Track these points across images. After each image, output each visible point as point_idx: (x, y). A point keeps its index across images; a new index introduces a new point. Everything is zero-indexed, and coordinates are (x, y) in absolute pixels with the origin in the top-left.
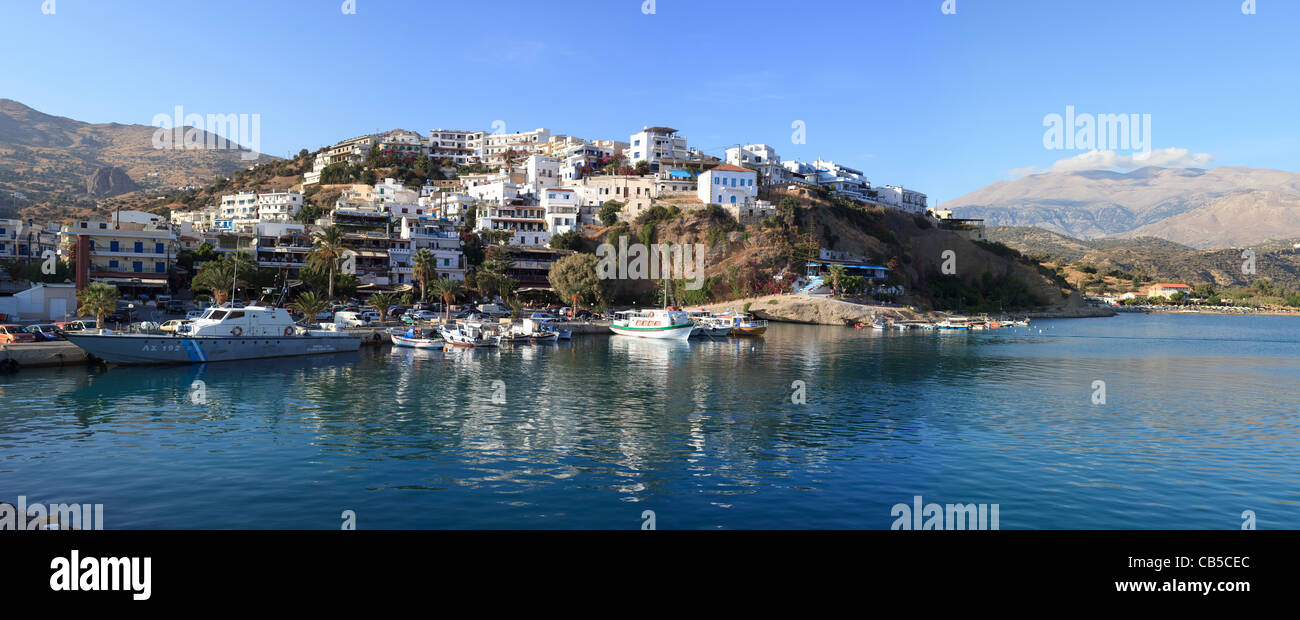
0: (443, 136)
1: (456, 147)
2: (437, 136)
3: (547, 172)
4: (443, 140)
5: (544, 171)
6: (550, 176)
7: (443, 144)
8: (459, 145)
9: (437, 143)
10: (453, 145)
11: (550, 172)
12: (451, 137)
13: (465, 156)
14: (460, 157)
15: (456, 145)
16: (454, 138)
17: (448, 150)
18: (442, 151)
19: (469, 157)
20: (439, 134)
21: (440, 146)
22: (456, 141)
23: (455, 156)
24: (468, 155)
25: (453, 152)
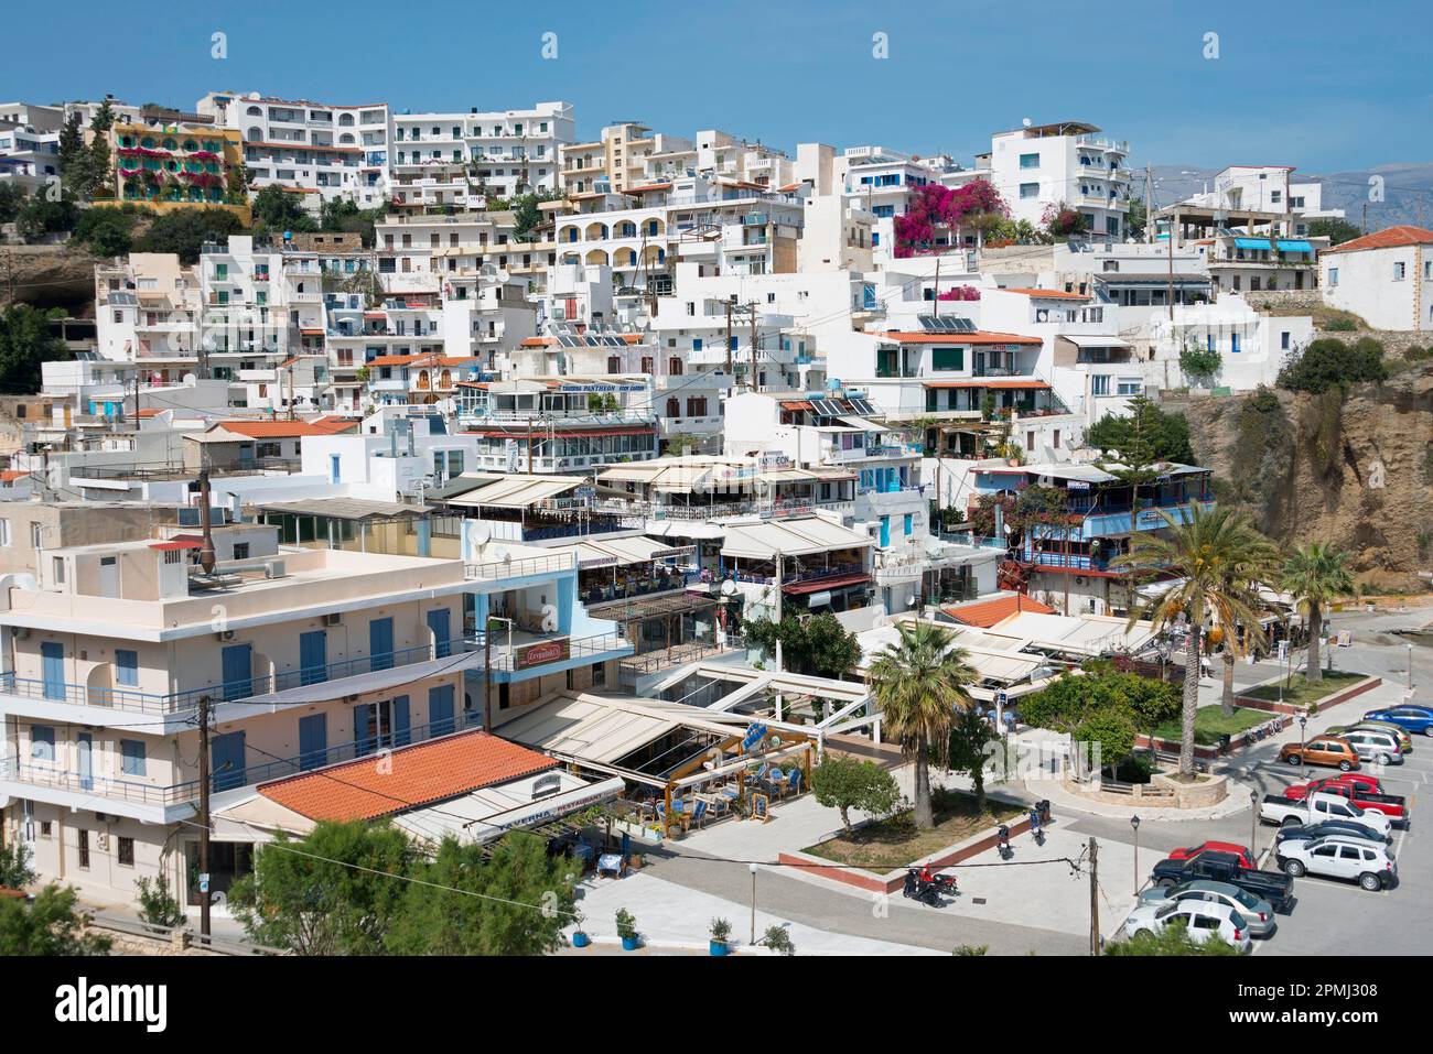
0: (275, 114)
1: (308, 143)
2: (256, 111)
4: (273, 124)
7: (273, 132)
8: (314, 135)
9: (260, 132)
10: (302, 137)
12: (296, 115)
13: (337, 167)
14: (324, 169)
15: (308, 136)
16: (302, 120)
17: (289, 151)
18: (277, 153)
19: (351, 170)
20: (264, 108)
21: (267, 139)
22: (308, 127)
23: (314, 167)
24: (346, 164)
25: (303, 155)
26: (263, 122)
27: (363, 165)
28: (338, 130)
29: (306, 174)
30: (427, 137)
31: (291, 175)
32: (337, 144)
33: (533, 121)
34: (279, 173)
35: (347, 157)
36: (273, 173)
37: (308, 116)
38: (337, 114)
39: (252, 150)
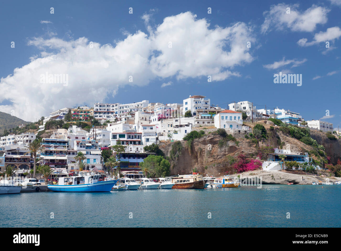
0: (100, 106)
1: (106, 111)
2: (97, 106)
3: (144, 118)
4: (100, 108)
5: (143, 118)
6: (146, 120)
7: (100, 109)
8: (108, 110)
9: (97, 109)
10: (105, 110)
11: (146, 118)
12: (104, 106)
13: (110, 115)
14: (108, 115)
15: (106, 110)
16: (105, 107)
17: (102, 112)
18: (100, 113)
19: (112, 115)
20: (98, 105)
21: (99, 111)
22: (106, 108)
23: (106, 115)
24: (112, 114)
25: (105, 113)
26: (98, 108)
27: (114, 114)
28: (111, 108)
29: (104, 116)
30: (125, 108)
31: (102, 116)
32: (111, 111)
33: (140, 104)
34: (100, 116)
35: (112, 113)
36: (99, 116)
37: (106, 106)
38: (111, 105)
39: (96, 113)
